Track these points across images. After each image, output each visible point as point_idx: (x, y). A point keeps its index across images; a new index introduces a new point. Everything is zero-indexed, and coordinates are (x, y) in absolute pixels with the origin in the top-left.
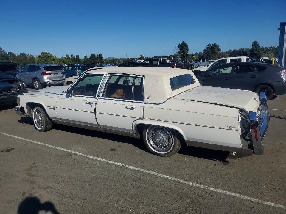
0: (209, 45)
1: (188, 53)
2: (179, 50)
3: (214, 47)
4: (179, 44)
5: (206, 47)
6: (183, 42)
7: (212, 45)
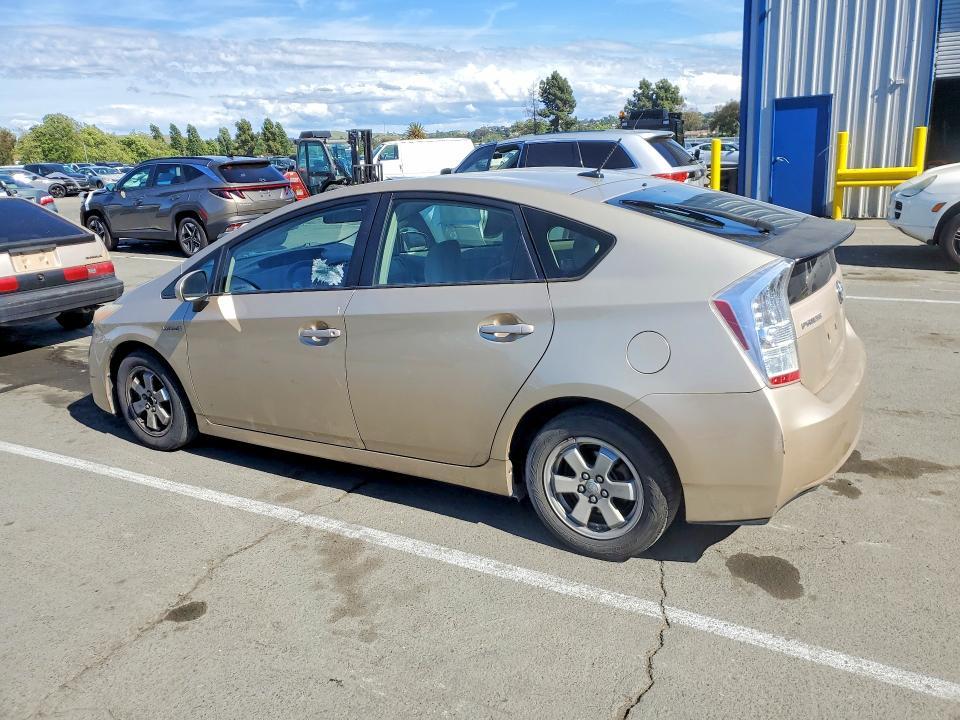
0: (644, 85)
1: (572, 116)
2: (542, 106)
3: (662, 94)
4: (542, 82)
5: (635, 92)
6: (555, 77)
7: (653, 86)
